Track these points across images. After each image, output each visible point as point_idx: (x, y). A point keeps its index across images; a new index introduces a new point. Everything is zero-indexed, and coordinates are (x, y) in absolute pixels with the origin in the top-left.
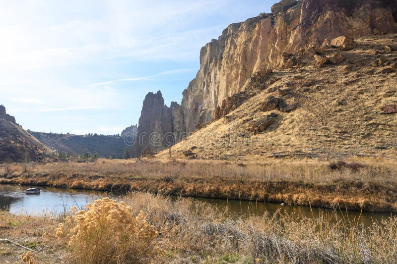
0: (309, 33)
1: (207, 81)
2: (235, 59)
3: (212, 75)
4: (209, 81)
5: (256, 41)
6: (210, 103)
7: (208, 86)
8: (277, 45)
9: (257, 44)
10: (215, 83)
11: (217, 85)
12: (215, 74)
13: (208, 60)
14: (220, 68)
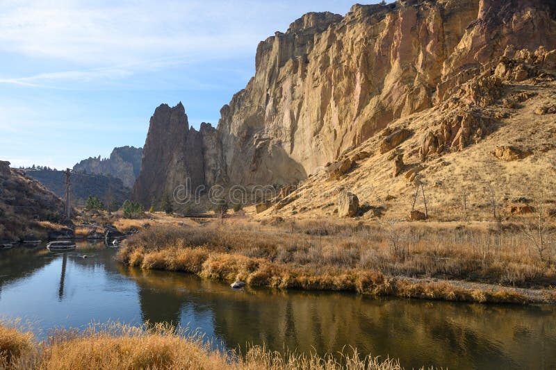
0: (497, 35)
1: (275, 94)
2: (345, 64)
3: (286, 86)
4: (278, 95)
5: (388, 40)
6: (278, 129)
7: (276, 103)
8: (432, 49)
9: (390, 45)
10: (293, 99)
11: (297, 102)
12: (293, 85)
13: (275, 61)
14: (303, 77)
